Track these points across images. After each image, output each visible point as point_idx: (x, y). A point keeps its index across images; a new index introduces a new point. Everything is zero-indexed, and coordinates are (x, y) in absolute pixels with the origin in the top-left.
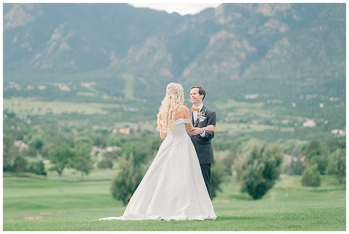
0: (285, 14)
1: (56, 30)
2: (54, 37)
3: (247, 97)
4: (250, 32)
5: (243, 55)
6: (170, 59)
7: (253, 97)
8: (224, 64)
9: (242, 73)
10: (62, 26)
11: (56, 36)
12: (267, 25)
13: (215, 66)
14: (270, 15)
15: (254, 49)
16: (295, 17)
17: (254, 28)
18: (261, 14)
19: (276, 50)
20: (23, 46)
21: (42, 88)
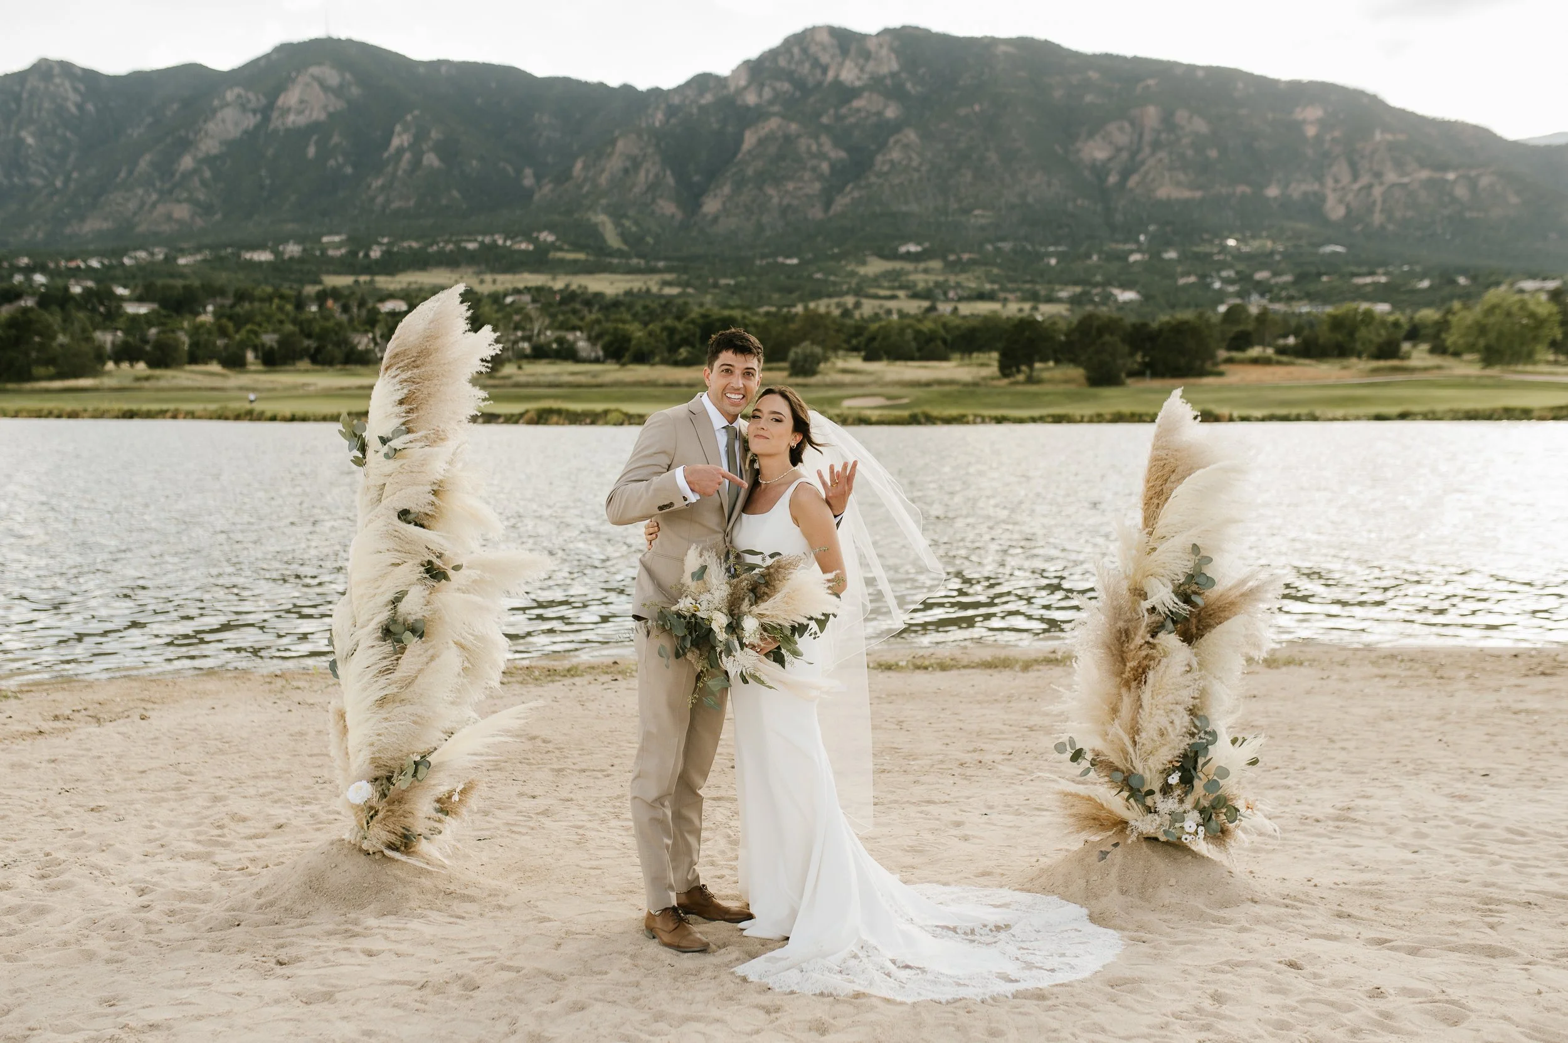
0: (888, 82)
1: (398, 128)
2: (396, 142)
3: (903, 249)
4: (825, 120)
5: (825, 167)
6: (670, 180)
7: (913, 248)
8: (790, 186)
9: (828, 205)
10: (409, 118)
11: (401, 139)
12: (857, 103)
13: (770, 191)
14: (858, 84)
15: (842, 154)
16: (909, 86)
17: (832, 111)
18: (837, 84)
19: (896, 155)
20: (332, 163)
21: (471, 246)
